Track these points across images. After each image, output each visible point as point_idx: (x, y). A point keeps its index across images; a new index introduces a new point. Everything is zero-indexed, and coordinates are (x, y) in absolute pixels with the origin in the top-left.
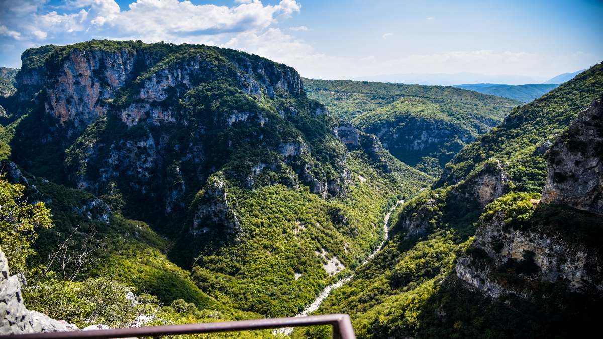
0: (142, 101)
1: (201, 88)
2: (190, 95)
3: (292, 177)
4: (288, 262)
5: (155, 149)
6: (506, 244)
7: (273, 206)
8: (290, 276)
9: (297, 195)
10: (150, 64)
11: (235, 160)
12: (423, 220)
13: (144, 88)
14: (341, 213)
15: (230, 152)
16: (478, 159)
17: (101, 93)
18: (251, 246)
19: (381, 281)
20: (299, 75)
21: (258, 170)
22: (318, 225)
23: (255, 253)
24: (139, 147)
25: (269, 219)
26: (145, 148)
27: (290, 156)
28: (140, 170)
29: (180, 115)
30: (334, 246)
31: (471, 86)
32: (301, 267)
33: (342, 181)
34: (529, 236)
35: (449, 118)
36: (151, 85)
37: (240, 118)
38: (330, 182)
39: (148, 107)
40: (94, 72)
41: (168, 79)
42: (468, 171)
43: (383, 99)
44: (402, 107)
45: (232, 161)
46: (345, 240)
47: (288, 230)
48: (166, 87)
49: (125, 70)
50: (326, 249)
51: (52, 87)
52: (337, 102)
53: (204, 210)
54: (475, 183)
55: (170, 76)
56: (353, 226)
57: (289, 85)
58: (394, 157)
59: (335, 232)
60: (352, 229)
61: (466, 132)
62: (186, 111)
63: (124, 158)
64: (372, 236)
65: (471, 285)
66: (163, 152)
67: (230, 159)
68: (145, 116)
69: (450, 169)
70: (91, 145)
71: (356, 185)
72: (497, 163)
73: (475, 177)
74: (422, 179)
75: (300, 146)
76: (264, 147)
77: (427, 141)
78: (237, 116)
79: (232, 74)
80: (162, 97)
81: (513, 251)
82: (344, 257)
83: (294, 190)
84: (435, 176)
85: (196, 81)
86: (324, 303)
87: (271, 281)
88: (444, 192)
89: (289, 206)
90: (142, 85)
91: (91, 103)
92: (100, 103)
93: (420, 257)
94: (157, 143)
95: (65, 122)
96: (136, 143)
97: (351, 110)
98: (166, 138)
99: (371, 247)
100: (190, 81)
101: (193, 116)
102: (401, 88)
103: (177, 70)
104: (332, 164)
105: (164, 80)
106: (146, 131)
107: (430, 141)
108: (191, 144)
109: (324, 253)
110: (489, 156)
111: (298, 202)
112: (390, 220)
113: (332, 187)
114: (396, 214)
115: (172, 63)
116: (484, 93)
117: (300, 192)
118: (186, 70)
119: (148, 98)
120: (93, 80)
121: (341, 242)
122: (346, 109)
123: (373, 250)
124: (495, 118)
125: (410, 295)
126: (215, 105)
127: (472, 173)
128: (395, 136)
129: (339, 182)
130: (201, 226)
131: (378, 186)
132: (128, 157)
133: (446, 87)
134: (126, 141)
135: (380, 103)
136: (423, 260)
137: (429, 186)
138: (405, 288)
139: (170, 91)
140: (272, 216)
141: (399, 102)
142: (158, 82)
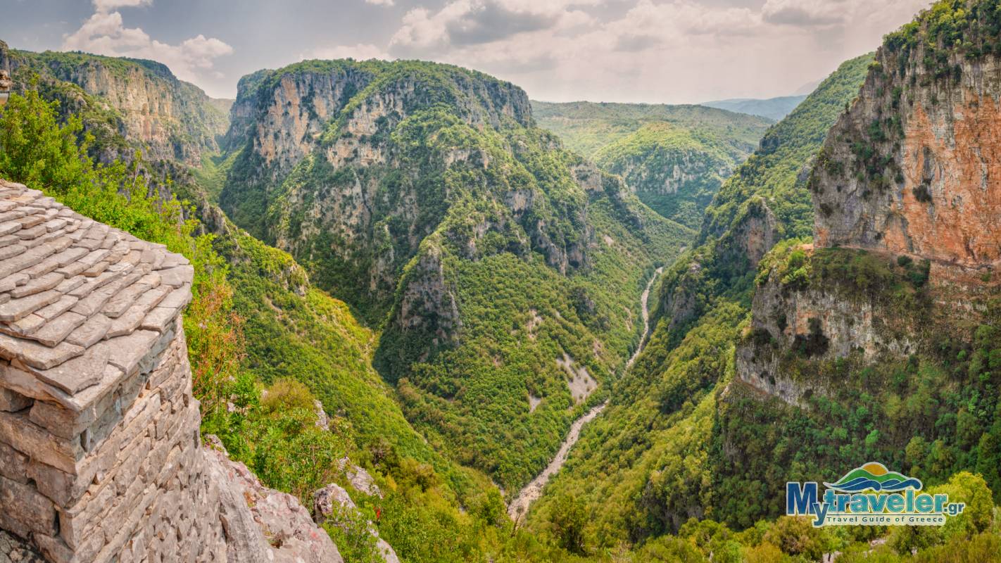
0: (350, 135)
1: (414, 117)
2: (403, 126)
3: (523, 241)
4: (520, 379)
5: (362, 200)
6: (788, 316)
7: (501, 286)
8: (524, 405)
9: (530, 268)
10: (361, 88)
11: (454, 217)
12: (688, 295)
13: (352, 118)
14: (587, 295)
15: (447, 206)
16: (740, 198)
17: (308, 125)
18: (473, 349)
19: (646, 406)
20: (527, 97)
21: (482, 231)
22: (558, 315)
23: (478, 362)
24: (344, 196)
25: (496, 306)
26: (351, 198)
27: (519, 211)
28: (343, 227)
29: (391, 154)
30: (582, 349)
31: (720, 103)
32: (538, 387)
33: (585, 244)
34: (810, 297)
35: (701, 146)
36: (361, 114)
37: (459, 158)
38: (569, 246)
39: (356, 143)
40: (304, 99)
41: (378, 105)
42: (732, 217)
43: (626, 125)
44: (648, 134)
45: (449, 219)
46: (595, 339)
47: (520, 324)
48: (377, 117)
49: (334, 96)
50: (572, 356)
51: (262, 119)
52: (573, 131)
53: (415, 291)
54: (742, 231)
55: (381, 103)
56: (603, 315)
57: (516, 111)
58: (645, 206)
59: (580, 326)
60: (601, 320)
61: (721, 164)
62: (397, 149)
63: (327, 210)
64: (629, 329)
65: (760, 391)
66: (370, 203)
67: (448, 214)
68: (353, 155)
69: (710, 215)
70: (294, 192)
71: (602, 249)
72: (760, 202)
73: (740, 224)
74: (681, 233)
75: (531, 195)
76: (489, 198)
77: (680, 180)
78: (456, 155)
79: (450, 98)
80: (372, 130)
81: (798, 324)
82: (595, 368)
83: (525, 260)
84: (695, 227)
85: (410, 108)
86: (572, 453)
87: (499, 412)
88: (708, 248)
89: (520, 285)
90: (350, 115)
91: (298, 137)
92: (307, 138)
93: (692, 358)
94: (364, 191)
95: (271, 162)
96: (341, 190)
97: (590, 142)
98: (374, 186)
99: (629, 349)
100: (403, 109)
101: (406, 154)
102: (645, 109)
103: (389, 93)
104: (572, 219)
105: (375, 107)
106: (352, 175)
107: (683, 179)
108: (402, 194)
109: (568, 363)
110: (752, 193)
111: (533, 280)
112: (649, 300)
113: (572, 254)
114: (655, 291)
115: (384, 86)
116: (735, 111)
117: (534, 264)
118: (399, 94)
119: (357, 131)
120: (301, 110)
121: (590, 342)
122: (583, 141)
123: (631, 351)
124: (751, 142)
125: (687, 425)
126: (432, 139)
127: (737, 218)
128: (644, 175)
129: (581, 247)
130: (411, 313)
131: (629, 250)
132: (332, 208)
133: (695, 106)
134: (331, 187)
135: (622, 131)
136: (696, 361)
137: (690, 243)
138: (680, 414)
139: (381, 121)
140: (499, 302)
141: (644, 128)
142: (368, 111)
